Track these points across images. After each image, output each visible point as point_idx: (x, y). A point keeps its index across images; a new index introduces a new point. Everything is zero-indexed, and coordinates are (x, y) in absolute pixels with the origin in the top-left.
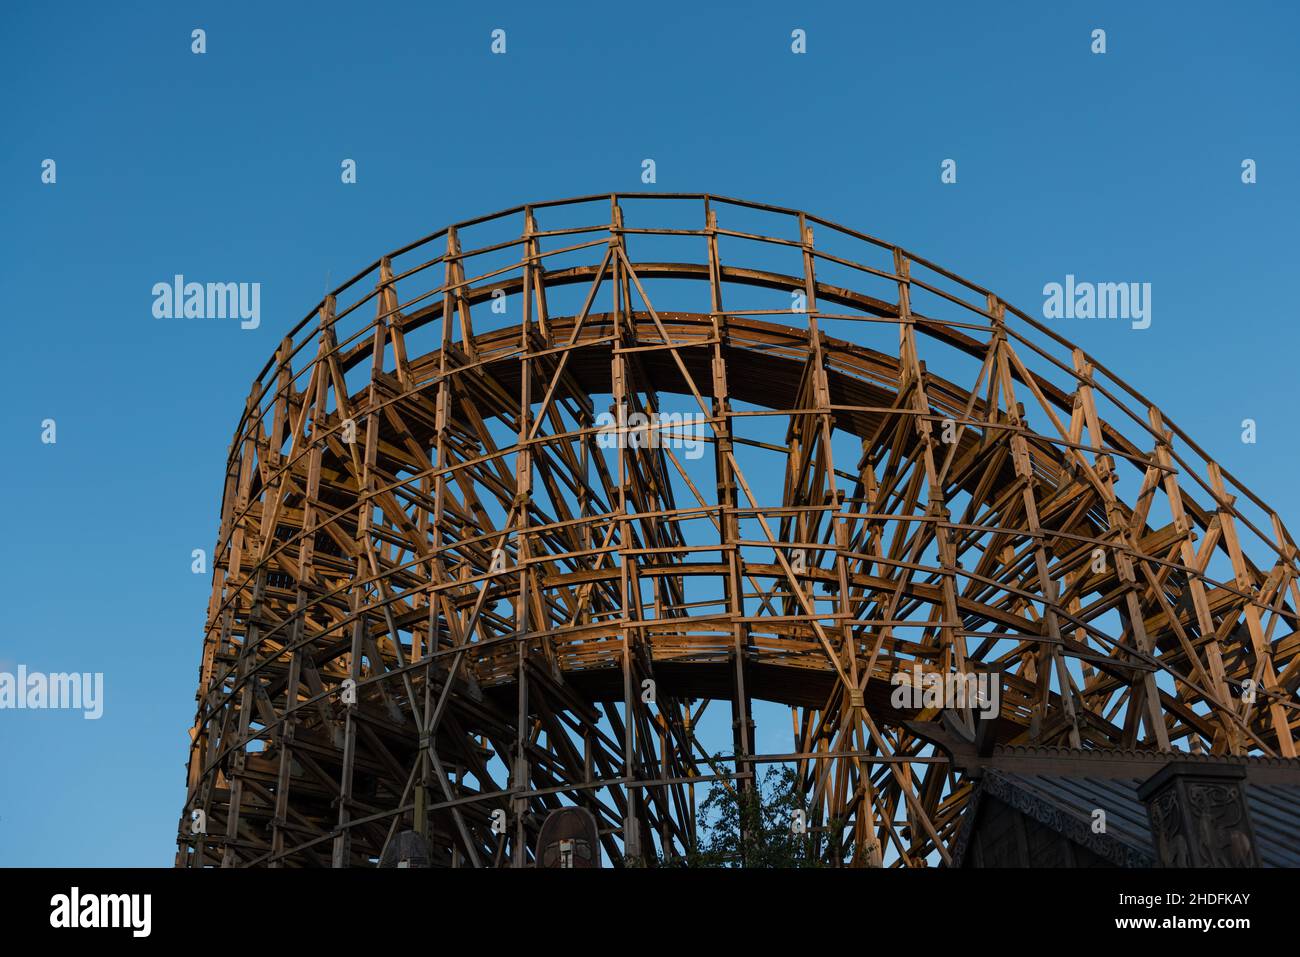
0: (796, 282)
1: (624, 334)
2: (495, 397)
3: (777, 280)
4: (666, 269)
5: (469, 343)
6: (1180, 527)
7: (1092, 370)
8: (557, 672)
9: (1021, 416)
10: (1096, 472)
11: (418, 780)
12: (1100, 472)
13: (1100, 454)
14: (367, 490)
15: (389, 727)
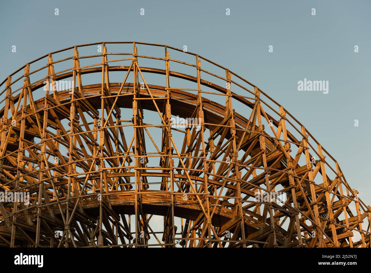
0: (195, 79)
1: (137, 93)
2: (88, 107)
3: (188, 77)
4: (151, 70)
5: (81, 88)
6: (308, 167)
7: (286, 114)
8: (110, 205)
9: (263, 129)
10: (285, 148)
11: (64, 240)
12: (286, 149)
13: (286, 142)
14: (44, 138)
15: (50, 220)
